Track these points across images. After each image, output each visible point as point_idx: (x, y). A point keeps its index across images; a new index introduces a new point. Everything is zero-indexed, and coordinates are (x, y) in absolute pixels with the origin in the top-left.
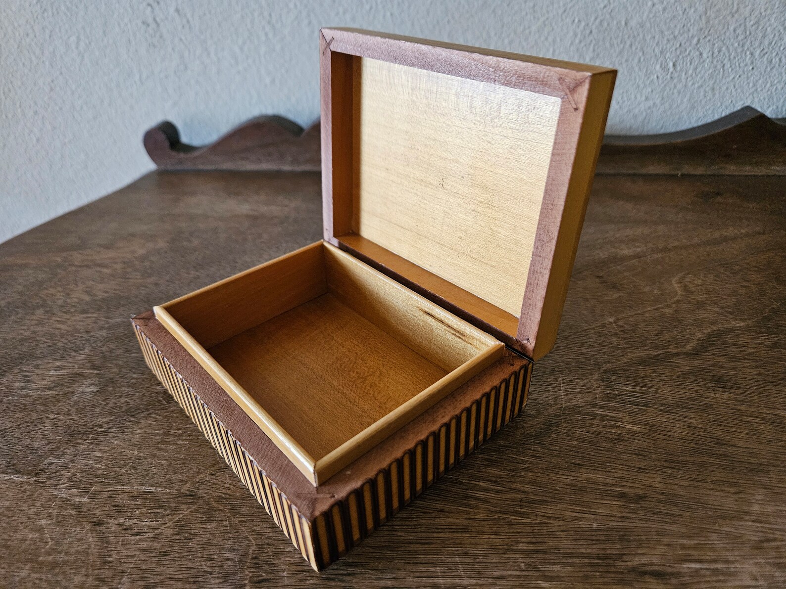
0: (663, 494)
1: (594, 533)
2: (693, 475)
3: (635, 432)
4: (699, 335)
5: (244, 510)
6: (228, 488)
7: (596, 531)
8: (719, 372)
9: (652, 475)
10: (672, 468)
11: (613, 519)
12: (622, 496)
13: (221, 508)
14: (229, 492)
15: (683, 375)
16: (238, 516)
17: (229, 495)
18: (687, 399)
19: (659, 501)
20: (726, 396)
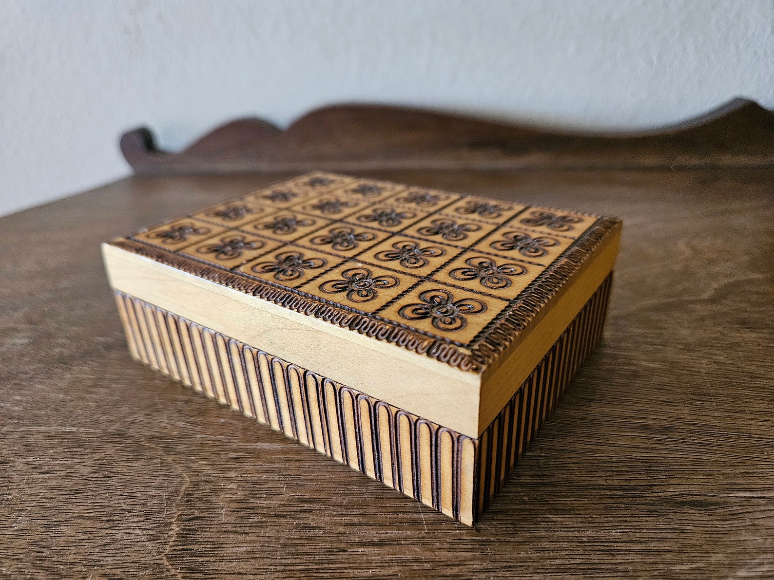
0: (694, 425)
1: (614, 465)
2: (727, 406)
3: (654, 369)
4: (715, 285)
5: (181, 448)
6: (165, 428)
7: (616, 462)
8: (743, 315)
9: (678, 408)
10: (703, 401)
11: (637, 450)
12: (645, 427)
13: (153, 446)
14: (165, 431)
15: (702, 319)
16: (172, 453)
17: (165, 433)
18: (710, 338)
19: (691, 432)
20: (754, 335)
